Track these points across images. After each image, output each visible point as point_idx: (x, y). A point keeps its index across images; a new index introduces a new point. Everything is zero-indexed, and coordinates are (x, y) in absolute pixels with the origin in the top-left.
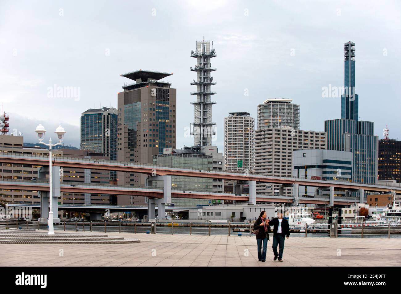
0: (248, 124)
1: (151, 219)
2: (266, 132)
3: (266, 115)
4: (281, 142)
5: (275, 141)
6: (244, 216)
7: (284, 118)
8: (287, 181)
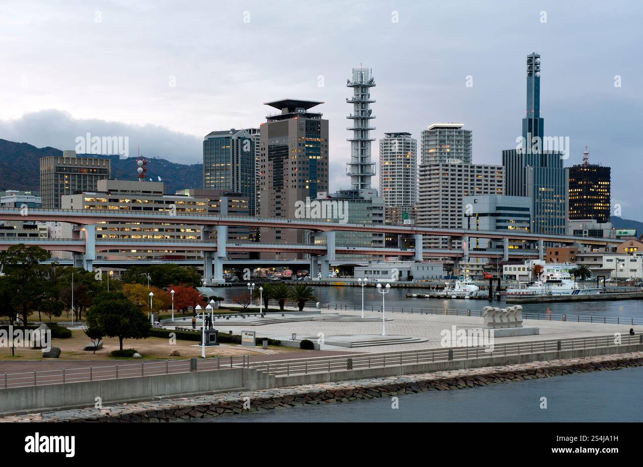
0: (409, 147)
1: (314, 277)
2: (433, 168)
3: (431, 143)
4: (450, 179)
5: (443, 178)
6: (411, 275)
7: (453, 147)
8: (455, 233)
